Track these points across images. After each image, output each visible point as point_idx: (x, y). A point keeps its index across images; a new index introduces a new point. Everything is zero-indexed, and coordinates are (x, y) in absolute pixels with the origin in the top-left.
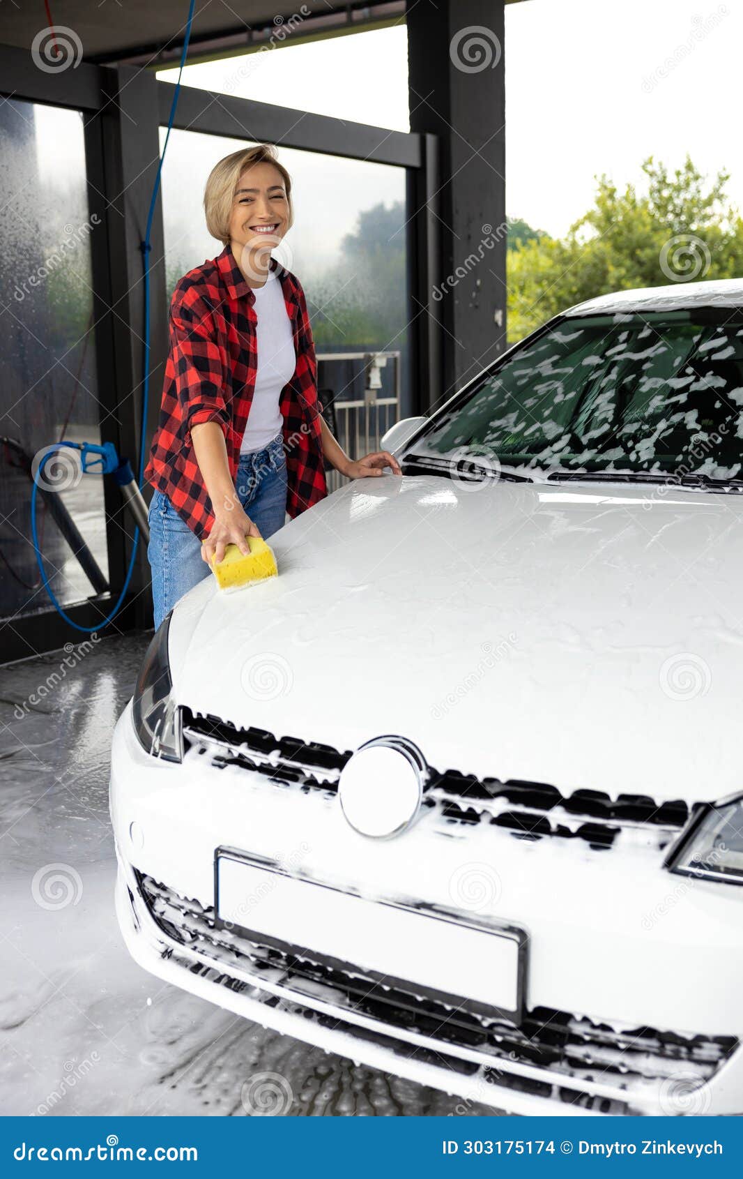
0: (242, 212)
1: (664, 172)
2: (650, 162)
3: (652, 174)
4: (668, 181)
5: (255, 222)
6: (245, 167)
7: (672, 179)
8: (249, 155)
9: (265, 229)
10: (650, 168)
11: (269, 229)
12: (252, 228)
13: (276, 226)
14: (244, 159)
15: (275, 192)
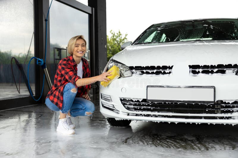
0: (76, 48)
1: (114, 33)
2: (112, 31)
3: (112, 33)
4: (115, 35)
5: (78, 51)
6: (77, 39)
7: (116, 34)
8: (78, 37)
9: (80, 52)
10: (112, 32)
11: (81, 52)
12: (78, 52)
13: (83, 52)
14: (77, 38)
15: (83, 45)
